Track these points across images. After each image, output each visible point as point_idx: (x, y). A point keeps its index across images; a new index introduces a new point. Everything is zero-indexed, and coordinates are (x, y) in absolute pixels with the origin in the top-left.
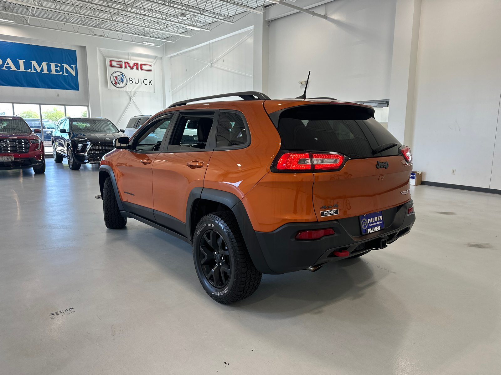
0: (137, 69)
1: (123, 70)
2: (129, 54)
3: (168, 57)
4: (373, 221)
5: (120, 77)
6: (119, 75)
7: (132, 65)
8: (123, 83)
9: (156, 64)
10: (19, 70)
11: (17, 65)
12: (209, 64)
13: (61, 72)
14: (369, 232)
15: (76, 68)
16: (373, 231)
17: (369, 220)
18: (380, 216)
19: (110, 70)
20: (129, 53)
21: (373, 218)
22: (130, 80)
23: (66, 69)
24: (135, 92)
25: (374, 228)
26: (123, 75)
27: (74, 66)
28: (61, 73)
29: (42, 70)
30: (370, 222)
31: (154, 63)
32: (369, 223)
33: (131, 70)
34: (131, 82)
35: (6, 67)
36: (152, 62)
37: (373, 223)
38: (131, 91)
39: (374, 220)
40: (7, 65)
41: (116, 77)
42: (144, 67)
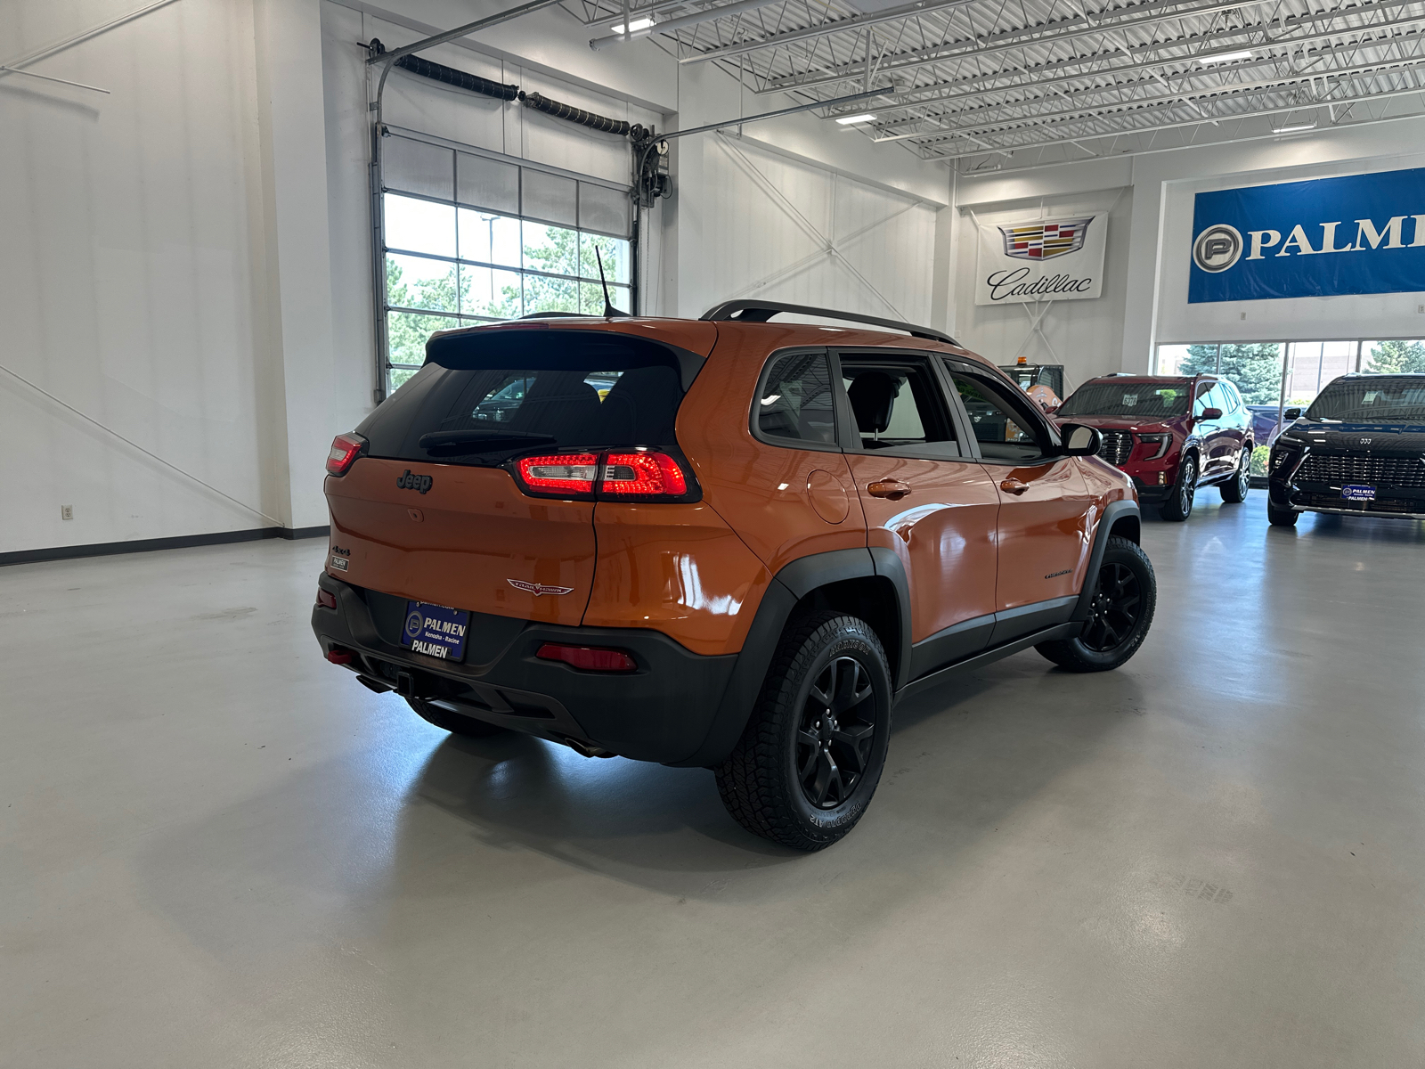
4: (438, 629)
10: (1319, 252)
11: (1316, 240)
14: (416, 648)
16: (425, 652)
17: (427, 619)
18: (460, 626)
21: (439, 622)
25: (430, 645)
29: (1386, 240)
30: (429, 626)
32: (425, 626)
35: (1289, 249)
37: (435, 632)
39: (441, 627)
40: (1291, 242)
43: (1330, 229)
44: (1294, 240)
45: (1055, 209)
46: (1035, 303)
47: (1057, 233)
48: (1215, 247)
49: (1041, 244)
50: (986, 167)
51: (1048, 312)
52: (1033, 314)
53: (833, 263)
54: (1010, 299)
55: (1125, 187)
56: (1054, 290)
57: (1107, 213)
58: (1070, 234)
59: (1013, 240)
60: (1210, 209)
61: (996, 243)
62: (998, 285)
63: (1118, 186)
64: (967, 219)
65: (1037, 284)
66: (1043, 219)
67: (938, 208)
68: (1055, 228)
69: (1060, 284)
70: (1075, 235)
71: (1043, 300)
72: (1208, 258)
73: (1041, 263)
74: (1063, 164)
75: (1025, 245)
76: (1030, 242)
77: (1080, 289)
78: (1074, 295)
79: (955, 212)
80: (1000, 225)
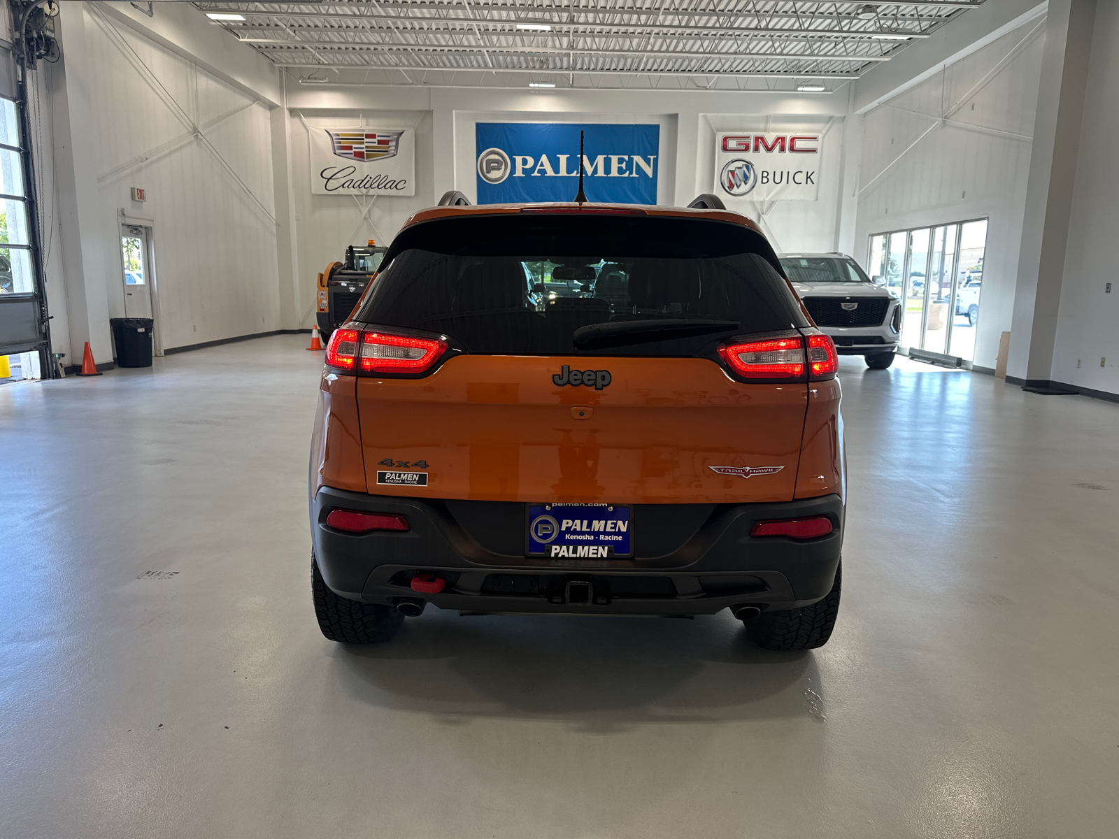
0: (782, 149)
1: (749, 156)
2: (767, 119)
3: (859, 115)
4: (585, 529)
5: (741, 171)
6: (739, 168)
7: (770, 142)
8: (746, 184)
9: (827, 136)
10: (558, 175)
11: (556, 168)
12: (939, 121)
13: (628, 172)
14: (556, 554)
15: (656, 161)
16: (573, 556)
17: (564, 521)
18: (621, 522)
19: (722, 158)
20: (767, 117)
21: (585, 522)
22: (763, 177)
23: (637, 165)
24: (772, 203)
25: (579, 547)
26: (749, 166)
27: (652, 157)
28: (626, 175)
29: (595, 171)
30: (568, 528)
31: (824, 132)
32: (563, 529)
33: (769, 154)
34: (765, 180)
35: (539, 171)
36: (819, 131)
37: (581, 533)
38: (762, 199)
39: (589, 526)
40: (540, 166)
41: (733, 173)
42: (799, 144)
43: (563, 159)
44: (542, 165)
45: (371, 121)
46: (362, 196)
47: (375, 140)
48: (492, 165)
49: (363, 148)
50: (315, 79)
51: (374, 205)
52: (362, 205)
53: (199, 145)
54: (341, 191)
55: (426, 111)
56: (378, 187)
57: (413, 130)
58: (386, 142)
59: (340, 143)
60: (488, 136)
61: (325, 143)
62: (331, 178)
63: (421, 109)
64: (296, 120)
65: (363, 181)
66: (363, 128)
67: (271, 107)
68: (373, 136)
69: (382, 182)
70: (390, 144)
71: (369, 194)
72: (488, 172)
73: (365, 164)
74: (385, 86)
75: (350, 148)
76: (354, 146)
77: (398, 187)
78: (393, 192)
79: (287, 113)
80: (327, 128)
